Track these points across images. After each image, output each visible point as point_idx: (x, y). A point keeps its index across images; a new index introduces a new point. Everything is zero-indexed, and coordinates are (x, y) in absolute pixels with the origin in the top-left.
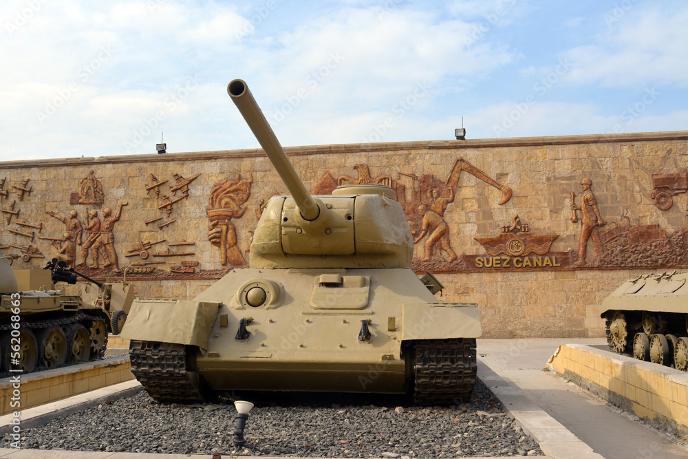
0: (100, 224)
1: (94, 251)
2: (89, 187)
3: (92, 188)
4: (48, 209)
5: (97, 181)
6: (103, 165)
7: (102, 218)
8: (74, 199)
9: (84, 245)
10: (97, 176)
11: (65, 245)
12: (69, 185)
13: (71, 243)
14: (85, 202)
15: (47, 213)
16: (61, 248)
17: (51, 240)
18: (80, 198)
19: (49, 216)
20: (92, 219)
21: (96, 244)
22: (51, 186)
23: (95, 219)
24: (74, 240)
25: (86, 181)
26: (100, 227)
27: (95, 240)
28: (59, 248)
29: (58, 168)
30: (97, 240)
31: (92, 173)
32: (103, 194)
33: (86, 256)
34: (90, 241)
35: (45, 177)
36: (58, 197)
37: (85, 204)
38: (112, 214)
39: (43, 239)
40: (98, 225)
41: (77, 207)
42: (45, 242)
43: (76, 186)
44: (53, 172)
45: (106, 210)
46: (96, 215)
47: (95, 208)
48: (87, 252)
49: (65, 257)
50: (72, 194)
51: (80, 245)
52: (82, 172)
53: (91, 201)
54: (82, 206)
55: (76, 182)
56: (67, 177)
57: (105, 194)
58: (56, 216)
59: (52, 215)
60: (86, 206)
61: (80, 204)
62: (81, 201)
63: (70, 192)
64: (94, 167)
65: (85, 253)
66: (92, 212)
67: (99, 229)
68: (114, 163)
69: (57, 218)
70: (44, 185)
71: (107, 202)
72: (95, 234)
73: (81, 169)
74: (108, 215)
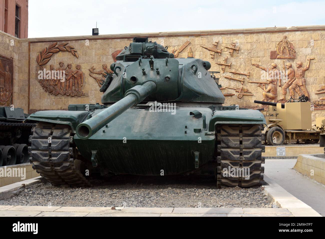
0: (295, 72)
1: (292, 91)
2: (285, 47)
3: (287, 48)
4: (253, 62)
5: (290, 43)
6: (294, 33)
7: (296, 69)
8: (273, 56)
9: (283, 87)
10: (289, 40)
11: (269, 87)
12: (269, 46)
13: (274, 85)
14: (282, 57)
15: (254, 65)
16: (266, 88)
17: (257, 83)
18: (278, 54)
19: (254, 67)
20: (288, 69)
21: (293, 85)
22: (254, 47)
23: (290, 69)
24: (275, 83)
25: (281, 43)
26: (295, 74)
27: (292, 83)
28: (265, 89)
29: (259, 34)
30: (293, 83)
31: (286, 37)
32: (295, 52)
33: (285, 94)
34: (288, 84)
35: (249, 40)
36: (261, 54)
37: (282, 59)
38: (303, 66)
39: (251, 83)
40: (293, 73)
41: (276, 61)
42: (253, 84)
43: (274, 46)
44: (255, 37)
45: (299, 63)
46: (291, 67)
47: (289, 62)
48: (286, 91)
49: (271, 95)
50: (272, 52)
51: (280, 86)
52: (278, 37)
53: (287, 56)
54: (279, 60)
55: (274, 44)
56: (267, 40)
57: (297, 52)
58: (261, 67)
59: (258, 66)
60: (282, 60)
61: (278, 59)
62: (278, 57)
63: (270, 50)
64: (286, 34)
65: (285, 92)
66: (288, 64)
67: (294, 76)
68: (301, 31)
69: (261, 68)
70: (249, 46)
71: (298, 58)
72: (292, 79)
73: (277, 35)
74: (300, 66)
